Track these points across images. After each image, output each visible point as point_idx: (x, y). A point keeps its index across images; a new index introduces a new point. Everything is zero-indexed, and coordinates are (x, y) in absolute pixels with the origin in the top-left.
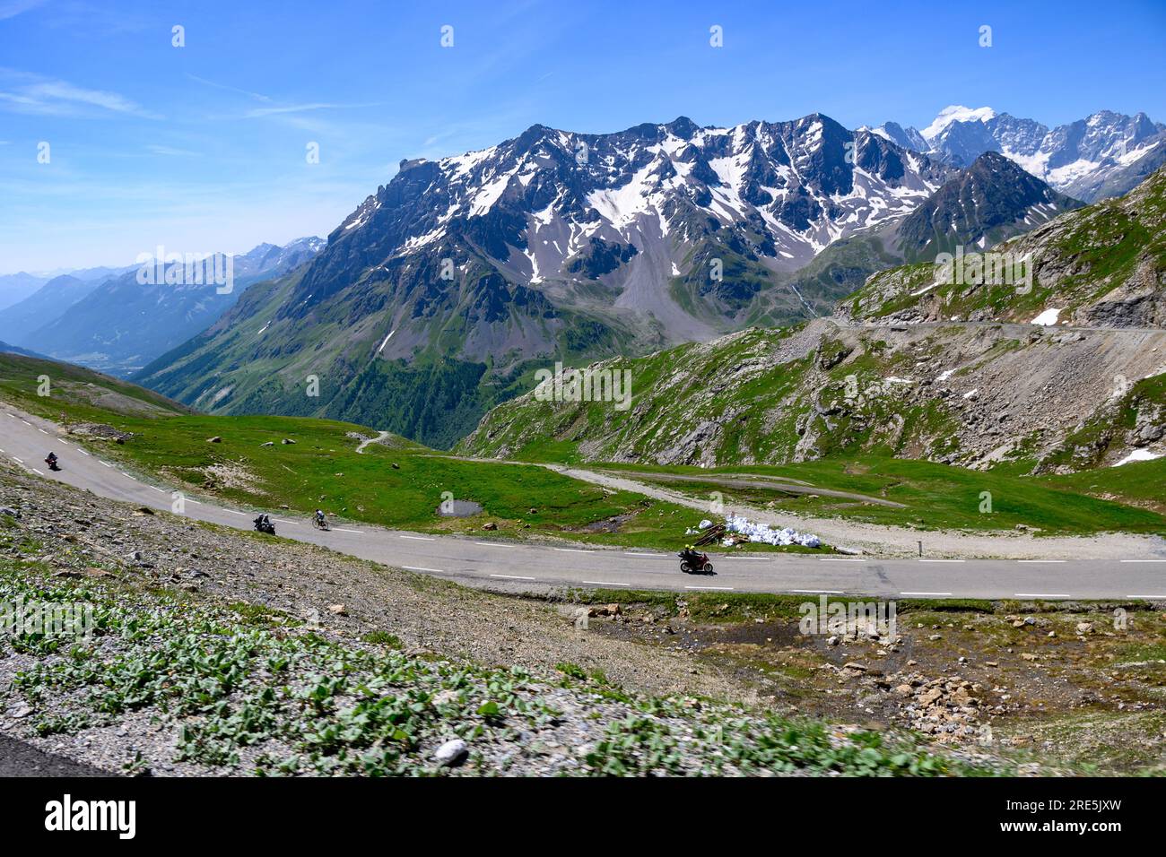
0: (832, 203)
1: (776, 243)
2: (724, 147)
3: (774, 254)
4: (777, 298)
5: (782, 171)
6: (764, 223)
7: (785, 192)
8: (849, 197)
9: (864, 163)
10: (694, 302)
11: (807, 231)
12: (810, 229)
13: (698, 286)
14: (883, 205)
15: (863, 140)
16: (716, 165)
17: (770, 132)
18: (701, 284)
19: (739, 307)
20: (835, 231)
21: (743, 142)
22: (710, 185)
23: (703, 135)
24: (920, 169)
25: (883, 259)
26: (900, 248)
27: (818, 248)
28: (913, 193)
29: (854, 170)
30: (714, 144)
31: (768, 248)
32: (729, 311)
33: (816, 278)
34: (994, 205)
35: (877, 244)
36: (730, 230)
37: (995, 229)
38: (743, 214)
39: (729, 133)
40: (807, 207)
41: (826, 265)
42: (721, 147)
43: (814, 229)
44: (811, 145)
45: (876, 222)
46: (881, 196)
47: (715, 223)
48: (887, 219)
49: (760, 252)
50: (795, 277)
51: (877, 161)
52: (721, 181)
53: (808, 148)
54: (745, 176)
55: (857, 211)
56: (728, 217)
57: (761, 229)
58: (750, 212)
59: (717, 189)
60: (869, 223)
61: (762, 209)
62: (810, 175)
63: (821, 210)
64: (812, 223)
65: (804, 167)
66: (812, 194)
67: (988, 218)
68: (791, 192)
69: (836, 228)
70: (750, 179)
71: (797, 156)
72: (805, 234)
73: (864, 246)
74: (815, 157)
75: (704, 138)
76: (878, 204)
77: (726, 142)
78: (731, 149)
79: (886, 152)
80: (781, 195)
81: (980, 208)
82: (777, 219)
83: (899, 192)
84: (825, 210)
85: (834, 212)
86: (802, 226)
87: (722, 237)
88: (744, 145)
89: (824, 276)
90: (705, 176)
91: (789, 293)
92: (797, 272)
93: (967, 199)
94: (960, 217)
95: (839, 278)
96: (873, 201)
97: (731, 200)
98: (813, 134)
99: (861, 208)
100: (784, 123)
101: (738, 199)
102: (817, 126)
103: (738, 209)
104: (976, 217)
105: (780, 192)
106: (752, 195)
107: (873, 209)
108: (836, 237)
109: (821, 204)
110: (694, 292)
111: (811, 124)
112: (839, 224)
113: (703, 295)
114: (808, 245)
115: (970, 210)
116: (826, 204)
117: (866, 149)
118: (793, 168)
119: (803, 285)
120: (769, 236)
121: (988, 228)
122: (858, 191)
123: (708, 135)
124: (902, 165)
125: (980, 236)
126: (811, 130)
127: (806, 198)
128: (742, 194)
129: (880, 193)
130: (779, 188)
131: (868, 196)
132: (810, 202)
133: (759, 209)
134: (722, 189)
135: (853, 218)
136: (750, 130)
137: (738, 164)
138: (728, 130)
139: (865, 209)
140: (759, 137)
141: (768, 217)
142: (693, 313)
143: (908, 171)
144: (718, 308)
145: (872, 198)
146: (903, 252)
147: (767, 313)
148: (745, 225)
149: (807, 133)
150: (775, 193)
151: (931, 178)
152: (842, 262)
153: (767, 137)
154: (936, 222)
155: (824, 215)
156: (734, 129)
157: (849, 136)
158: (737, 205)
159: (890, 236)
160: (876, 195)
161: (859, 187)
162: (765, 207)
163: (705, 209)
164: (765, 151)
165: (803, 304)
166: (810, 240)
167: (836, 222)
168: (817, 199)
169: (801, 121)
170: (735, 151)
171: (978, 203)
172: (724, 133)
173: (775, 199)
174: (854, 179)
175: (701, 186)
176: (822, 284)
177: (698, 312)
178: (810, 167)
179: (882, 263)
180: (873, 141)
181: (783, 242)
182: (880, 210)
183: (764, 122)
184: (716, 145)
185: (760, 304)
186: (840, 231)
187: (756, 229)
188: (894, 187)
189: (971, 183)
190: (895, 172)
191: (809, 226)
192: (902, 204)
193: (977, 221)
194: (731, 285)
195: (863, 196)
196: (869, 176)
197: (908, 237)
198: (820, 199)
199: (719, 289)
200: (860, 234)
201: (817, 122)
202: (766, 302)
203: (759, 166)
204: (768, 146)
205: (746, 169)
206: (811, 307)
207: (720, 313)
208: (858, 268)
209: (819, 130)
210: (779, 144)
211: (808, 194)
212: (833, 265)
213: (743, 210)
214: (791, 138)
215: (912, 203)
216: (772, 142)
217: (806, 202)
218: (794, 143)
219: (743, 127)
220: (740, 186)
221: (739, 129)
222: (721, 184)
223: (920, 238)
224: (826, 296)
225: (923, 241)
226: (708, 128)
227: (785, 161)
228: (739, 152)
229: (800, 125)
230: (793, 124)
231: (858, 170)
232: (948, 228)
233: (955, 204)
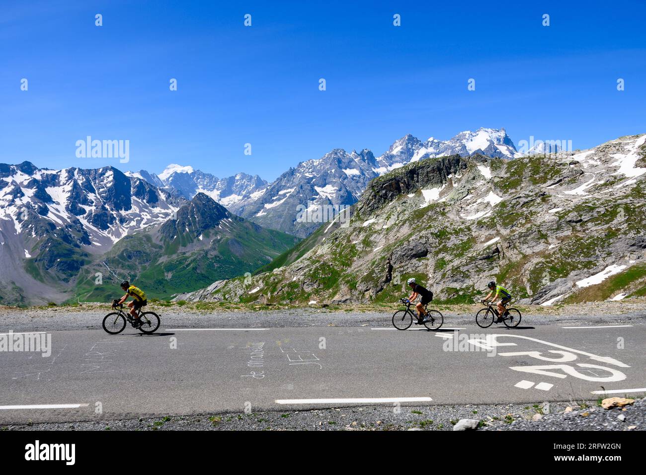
0: (121, 215)
1: (90, 237)
2: (55, 181)
3: (89, 243)
4: (94, 269)
5: (91, 196)
6: (82, 225)
7: (93, 208)
8: (129, 212)
9: (137, 194)
10: (42, 274)
11: (107, 230)
12: (109, 229)
13: (44, 264)
14: (149, 217)
15: (135, 182)
16: (49, 190)
17: (83, 174)
18: (46, 263)
19: (71, 276)
20: (124, 230)
21: (67, 179)
22: (47, 203)
23: (41, 173)
24: (166, 198)
25: (152, 246)
26: (161, 240)
27: (115, 240)
28: (163, 211)
29: (132, 198)
30: (48, 179)
31: (86, 240)
32: (65, 278)
33: (117, 257)
34: (205, 219)
35: (148, 238)
36: (62, 230)
37: (206, 231)
38: (69, 220)
39: (57, 173)
40: (107, 217)
41: (122, 249)
42: (53, 180)
43: (112, 229)
44: (107, 183)
45: (146, 226)
46: (147, 212)
47: (53, 226)
48: (151, 224)
49: (81, 243)
50: (104, 257)
51: (144, 193)
52: (53, 200)
53: (105, 184)
54: (69, 198)
55: (135, 220)
56: (60, 222)
57: (80, 229)
58: (73, 219)
59: (52, 205)
60: (142, 226)
61: (80, 218)
62: (107, 199)
63: (115, 218)
64: (110, 226)
65: (104, 195)
66: (109, 210)
67: (203, 225)
68: (97, 208)
69: (124, 229)
70: (72, 200)
71: (100, 189)
72: (106, 232)
73: (141, 239)
74: (110, 190)
75: (41, 175)
76: (146, 216)
77: (56, 178)
78: (59, 182)
79: (148, 189)
80: (91, 210)
81: (199, 220)
82: (89, 223)
83: (157, 210)
84: (117, 218)
85: (123, 220)
86: (105, 227)
87: (57, 234)
88: (67, 181)
89: (121, 256)
90: (43, 197)
91: (101, 266)
92: (105, 254)
93: (192, 216)
94: (190, 225)
95: (130, 257)
96: (143, 215)
97: (61, 212)
98: (108, 177)
99: (137, 218)
100: (91, 170)
101: (65, 211)
102: (110, 173)
103: (66, 217)
104: (197, 224)
105: (90, 208)
106: (74, 209)
107: (143, 218)
108: (124, 234)
109: (115, 216)
110: (41, 268)
111: (106, 171)
112: (126, 226)
113: (48, 269)
114: (109, 239)
115: (195, 222)
116: (118, 216)
117: (138, 187)
118: (97, 195)
119: (109, 261)
120: (86, 233)
121: (203, 230)
122: (135, 209)
123: (44, 173)
124: (157, 196)
125: (200, 234)
126: (107, 175)
127: (106, 212)
128: (67, 208)
129: (146, 210)
130: (90, 206)
131: (140, 212)
132: (108, 214)
133: (78, 217)
134: (54, 205)
135: (133, 223)
136: (71, 172)
137: (64, 191)
138: (57, 171)
139: (139, 218)
140: (76, 176)
141: (84, 222)
142: (42, 281)
143: (160, 199)
144: (58, 277)
145: (143, 213)
146: (162, 242)
147: (89, 278)
148: (71, 226)
149: (104, 176)
150: (87, 208)
151: (172, 203)
152: (130, 248)
153: (81, 177)
154: (178, 227)
155: (117, 221)
156: (60, 171)
157: (128, 180)
158: (65, 215)
159: (155, 234)
160: (145, 211)
161: (135, 207)
162: (82, 216)
163: (45, 217)
164: (81, 185)
165: (110, 272)
166: (110, 235)
167: (124, 225)
168: (112, 213)
169: (101, 170)
170: (61, 184)
171: (198, 218)
172: (54, 172)
173: (87, 212)
174: (132, 202)
175: (41, 203)
176: (121, 260)
177: (45, 280)
178: (107, 195)
179: (152, 248)
180: (141, 183)
181: (94, 236)
182: (147, 219)
183: (79, 169)
184: (50, 179)
185: (84, 274)
186: (127, 230)
187: (78, 229)
188: (153, 207)
189: (194, 208)
190: (153, 200)
191: (109, 227)
192: (159, 217)
193: (198, 226)
194: (66, 263)
195: (138, 211)
196: (140, 201)
197: (165, 235)
198: (114, 213)
199: (58, 265)
200: (139, 233)
201: (110, 170)
202: (88, 272)
203: (77, 194)
204: (82, 182)
205: (69, 194)
206: (115, 273)
207: (60, 279)
208: (140, 251)
209: (111, 175)
210: (88, 181)
211: (107, 210)
212: (126, 250)
213: (69, 218)
214: (95, 179)
215: (164, 216)
216: (84, 180)
217: (106, 214)
218: (97, 181)
219: (66, 170)
220: (66, 204)
221: (64, 171)
222: (54, 202)
223: (171, 235)
224: (123, 267)
225: (173, 237)
226: (44, 169)
227: (93, 191)
228: (64, 184)
229: (100, 171)
230: (96, 171)
231: (134, 198)
232: (184, 230)
233: (187, 218)
